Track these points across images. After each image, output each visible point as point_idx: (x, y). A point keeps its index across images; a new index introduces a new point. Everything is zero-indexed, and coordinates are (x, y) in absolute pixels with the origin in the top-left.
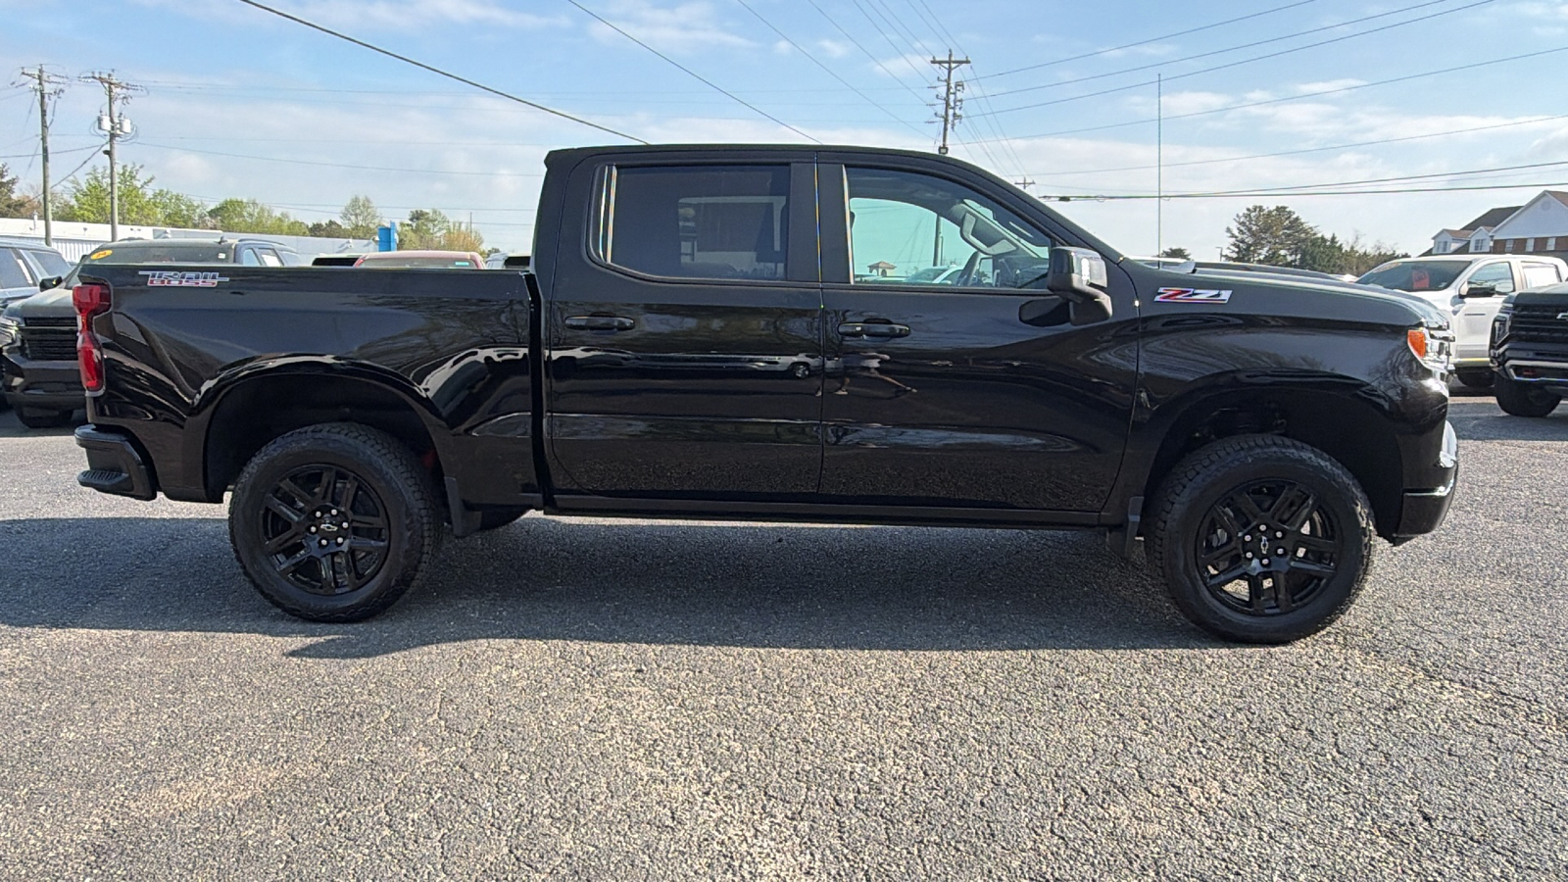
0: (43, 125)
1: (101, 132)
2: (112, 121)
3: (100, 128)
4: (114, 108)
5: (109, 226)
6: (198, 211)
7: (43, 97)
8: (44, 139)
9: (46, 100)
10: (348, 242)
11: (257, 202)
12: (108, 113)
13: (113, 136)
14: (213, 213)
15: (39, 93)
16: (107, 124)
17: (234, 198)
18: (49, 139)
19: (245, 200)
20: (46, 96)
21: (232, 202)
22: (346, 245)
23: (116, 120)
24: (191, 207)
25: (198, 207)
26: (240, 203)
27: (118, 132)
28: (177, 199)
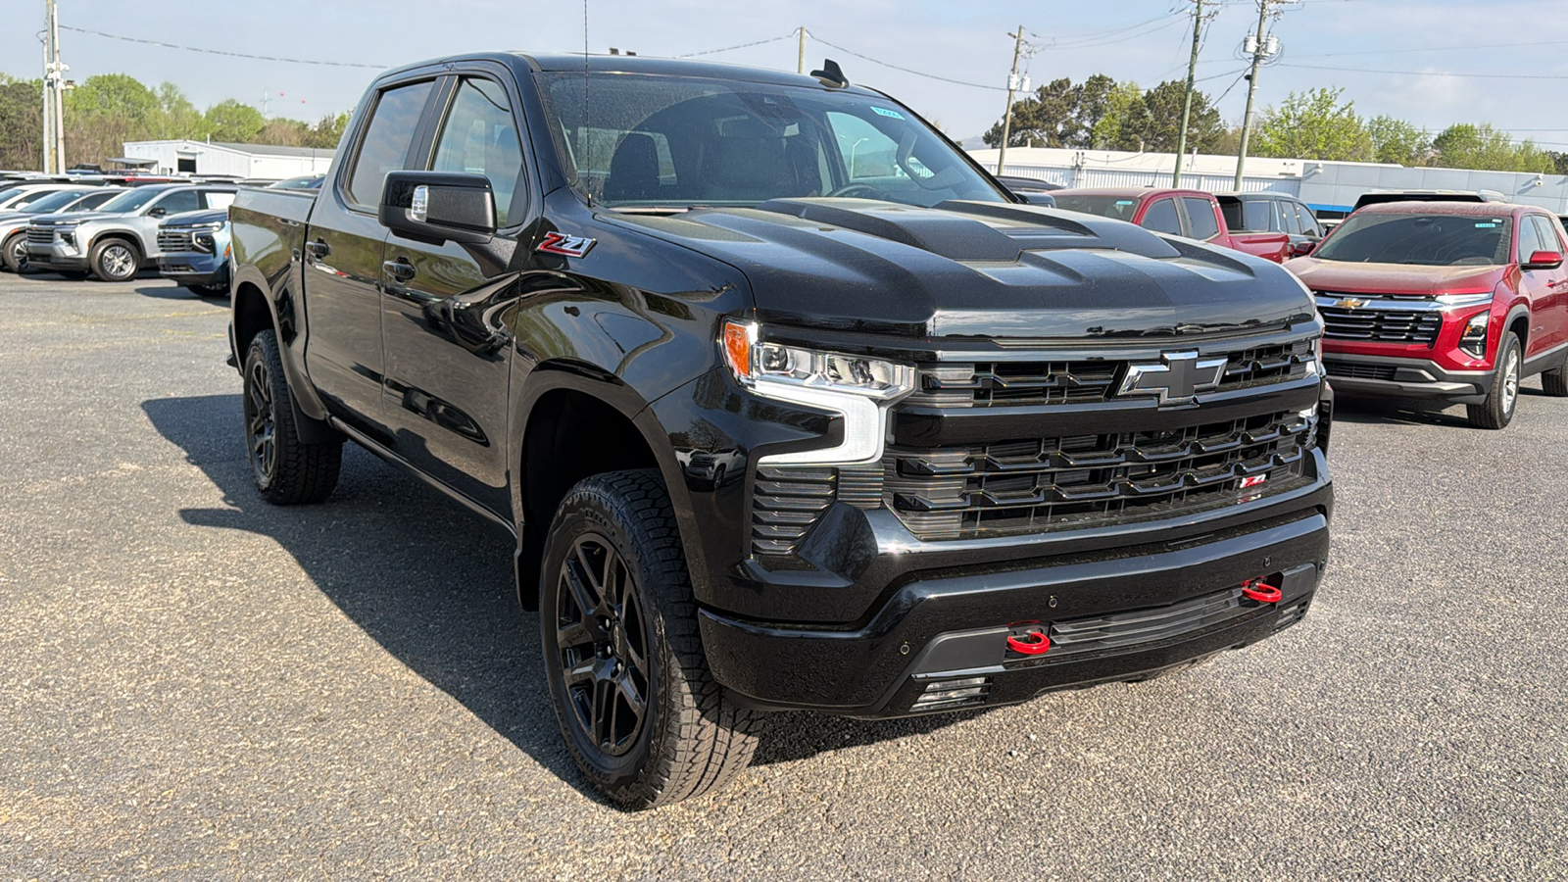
0: (1193, 53)
1: (1246, 55)
2: (1259, 41)
3: (1244, 50)
4: (1263, 27)
5: (1237, 158)
6: (1418, 140)
7: (1198, 21)
8: (1191, 68)
9: (1201, 24)
10: (1538, 178)
11: (1492, 128)
12: (1256, 34)
13: (1257, 58)
14: (1440, 142)
15: (1194, 18)
16: (1252, 46)
17: (1463, 124)
18: (1196, 67)
19: (1476, 126)
20: (1202, 20)
21: (1459, 130)
22: (1533, 182)
23: (1263, 40)
24: (1411, 136)
25: (1420, 134)
26: (1469, 130)
27: (1263, 54)
28: (1397, 127)
